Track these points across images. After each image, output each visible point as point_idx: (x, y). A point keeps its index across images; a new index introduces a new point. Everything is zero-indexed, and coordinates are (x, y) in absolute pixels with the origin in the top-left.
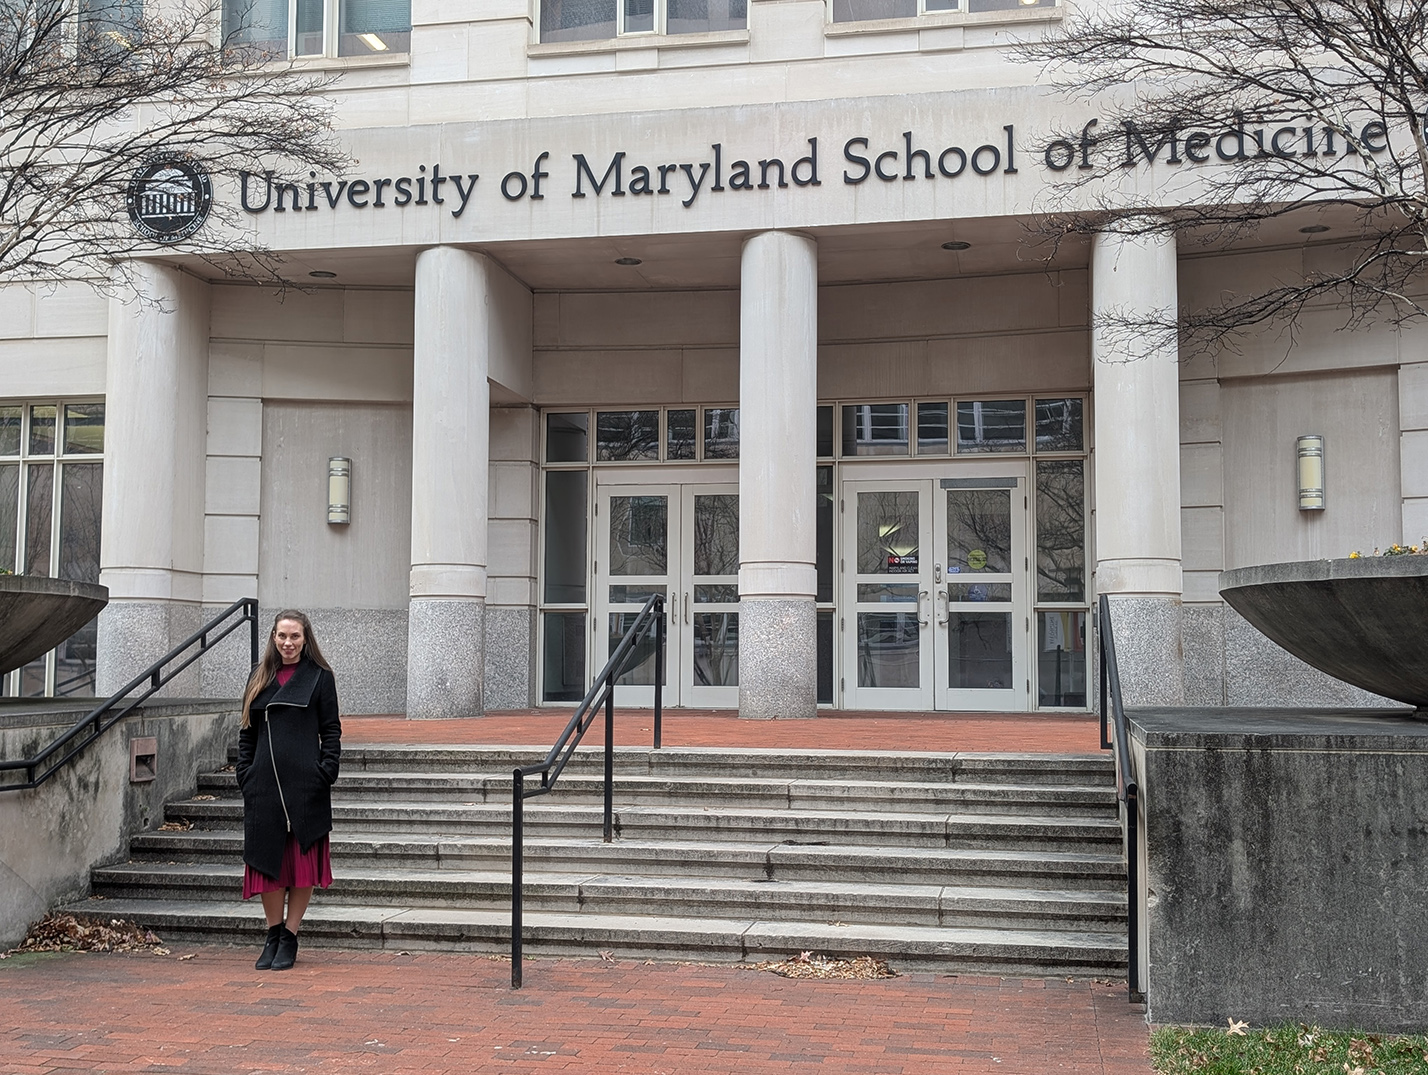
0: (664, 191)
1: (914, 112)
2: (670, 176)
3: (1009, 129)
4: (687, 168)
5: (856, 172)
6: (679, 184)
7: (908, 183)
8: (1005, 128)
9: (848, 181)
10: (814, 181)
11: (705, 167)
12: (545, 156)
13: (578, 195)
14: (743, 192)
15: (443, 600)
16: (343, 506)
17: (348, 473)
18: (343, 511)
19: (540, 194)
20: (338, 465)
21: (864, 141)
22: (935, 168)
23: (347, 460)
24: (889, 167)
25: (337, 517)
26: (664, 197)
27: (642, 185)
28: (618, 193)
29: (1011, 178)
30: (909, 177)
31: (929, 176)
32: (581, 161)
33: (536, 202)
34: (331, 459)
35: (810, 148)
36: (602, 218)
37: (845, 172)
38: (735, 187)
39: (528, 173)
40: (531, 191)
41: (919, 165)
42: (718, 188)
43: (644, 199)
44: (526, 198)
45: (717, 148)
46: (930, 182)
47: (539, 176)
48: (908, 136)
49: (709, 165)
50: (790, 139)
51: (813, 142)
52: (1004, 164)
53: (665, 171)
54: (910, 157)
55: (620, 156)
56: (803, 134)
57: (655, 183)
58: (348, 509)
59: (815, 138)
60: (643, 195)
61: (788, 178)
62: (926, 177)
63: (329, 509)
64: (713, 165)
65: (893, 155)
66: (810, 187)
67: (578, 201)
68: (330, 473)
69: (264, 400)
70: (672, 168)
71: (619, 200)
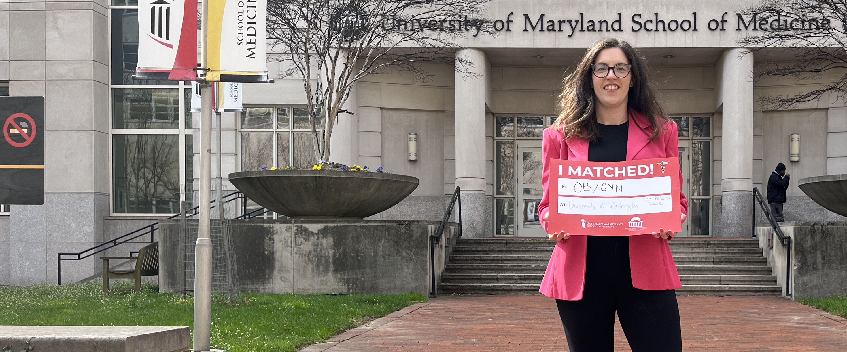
0: (560, 30)
1: (658, 5)
2: (563, 24)
3: (695, 14)
4: (570, 22)
5: (636, 27)
6: (566, 27)
7: (656, 32)
8: (693, 13)
9: (633, 30)
10: (620, 30)
11: (577, 22)
12: (512, 13)
13: (526, 30)
14: (592, 33)
15: (472, 192)
16: (415, 154)
17: (416, 140)
18: (415, 156)
19: (510, 29)
20: (412, 136)
21: (640, 15)
22: (666, 27)
23: (416, 134)
24: (649, 26)
25: (413, 158)
26: (560, 33)
27: (551, 28)
28: (542, 30)
29: (695, 32)
30: (657, 30)
31: (664, 30)
32: (526, 16)
33: (508, 32)
34: (410, 134)
35: (618, 16)
36: (535, 41)
37: (632, 27)
38: (589, 30)
39: (505, 20)
40: (506, 27)
41: (660, 26)
42: (582, 30)
43: (552, 34)
44: (504, 30)
45: (582, 14)
46: (665, 32)
47: (509, 22)
48: (656, 14)
49: (578, 21)
50: (611, 13)
51: (620, 14)
52: (693, 27)
53: (560, 22)
54: (657, 23)
55: (542, 16)
56: (615, 11)
57: (557, 27)
58: (417, 155)
59: (621, 13)
60: (552, 32)
61: (610, 28)
62: (663, 30)
63: (409, 154)
64: (580, 21)
65: (651, 21)
66: (618, 32)
67: (525, 32)
68: (409, 140)
69: (381, 108)
70: (564, 21)
71: (542, 33)
